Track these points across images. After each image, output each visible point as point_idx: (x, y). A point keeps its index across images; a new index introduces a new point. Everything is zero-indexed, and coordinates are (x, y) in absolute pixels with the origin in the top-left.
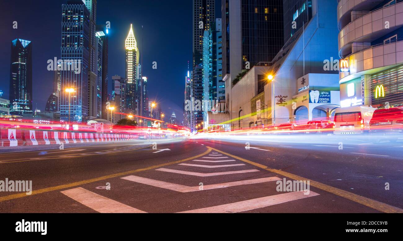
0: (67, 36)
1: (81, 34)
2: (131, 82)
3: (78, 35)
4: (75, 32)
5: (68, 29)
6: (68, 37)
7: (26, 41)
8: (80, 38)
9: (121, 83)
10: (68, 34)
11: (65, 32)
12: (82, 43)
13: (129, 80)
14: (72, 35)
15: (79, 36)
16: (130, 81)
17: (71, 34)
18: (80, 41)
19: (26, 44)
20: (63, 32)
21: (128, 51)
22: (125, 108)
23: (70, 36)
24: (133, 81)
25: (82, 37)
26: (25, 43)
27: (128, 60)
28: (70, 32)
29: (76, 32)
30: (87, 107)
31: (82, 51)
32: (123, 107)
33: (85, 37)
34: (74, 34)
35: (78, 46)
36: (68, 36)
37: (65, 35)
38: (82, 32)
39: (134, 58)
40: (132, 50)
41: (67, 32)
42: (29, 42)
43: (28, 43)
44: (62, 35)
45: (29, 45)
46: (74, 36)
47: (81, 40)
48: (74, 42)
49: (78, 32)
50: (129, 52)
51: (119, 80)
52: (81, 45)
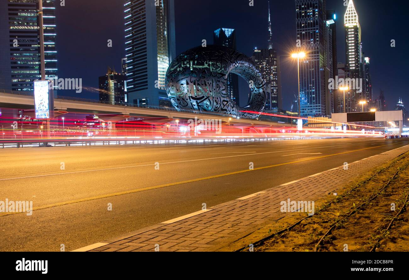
0: (302, 33)
1: (317, 29)
2: (354, 68)
3: (313, 31)
4: (310, 28)
5: (302, 25)
6: (304, 34)
7: (230, 30)
8: (316, 34)
9: (345, 72)
10: (304, 30)
11: (300, 29)
12: (318, 39)
13: (351, 65)
14: (308, 31)
15: (315, 32)
16: (352, 67)
17: (306, 30)
18: (316, 37)
19: (230, 33)
20: (297, 30)
21: (348, 28)
22: (351, 101)
23: (306, 33)
24: (356, 66)
25: (318, 33)
26: (228, 32)
27: (349, 40)
28: (305, 29)
29: (312, 28)
30: (324, 106)
31: (319, 47)
32: (349, 101)
33: (321, 32)
34: (309, 30)
35: (314, 43)
36: (304, 32)
37: (300, 32)
38: (317, 27)
39: (356, 37)
40: (353, 27)
41: (302, 29)
42: (233, 30)
43: (231, 31)
44: (297, 32)
45: (233, 33)
46: (309, 32)
47: (317, 35)
48: (309, 39)
49: (313, 28)
50: (349, 30)
51: (343, 69)
52: (318, 41)
